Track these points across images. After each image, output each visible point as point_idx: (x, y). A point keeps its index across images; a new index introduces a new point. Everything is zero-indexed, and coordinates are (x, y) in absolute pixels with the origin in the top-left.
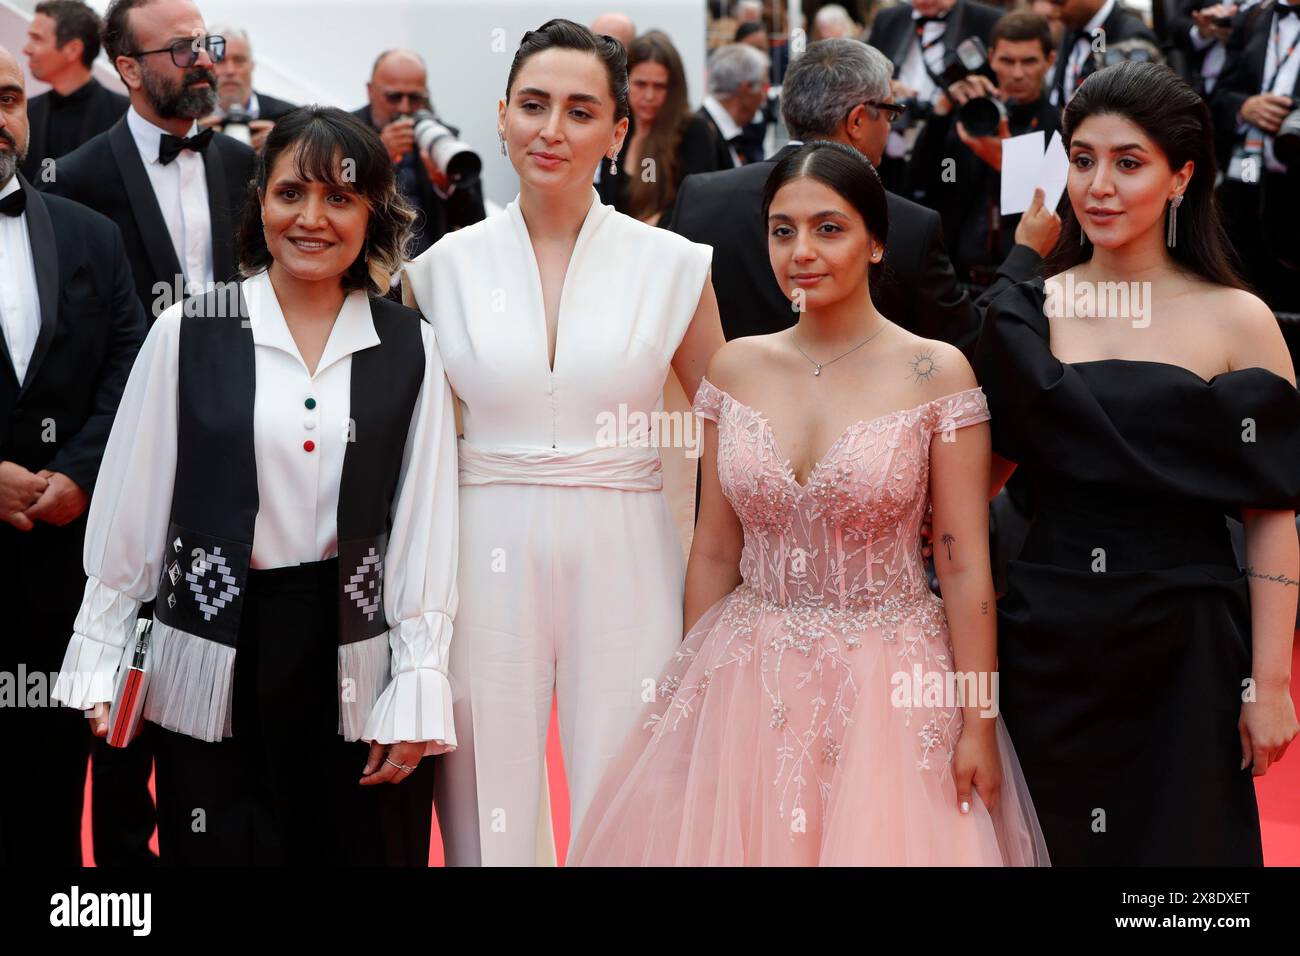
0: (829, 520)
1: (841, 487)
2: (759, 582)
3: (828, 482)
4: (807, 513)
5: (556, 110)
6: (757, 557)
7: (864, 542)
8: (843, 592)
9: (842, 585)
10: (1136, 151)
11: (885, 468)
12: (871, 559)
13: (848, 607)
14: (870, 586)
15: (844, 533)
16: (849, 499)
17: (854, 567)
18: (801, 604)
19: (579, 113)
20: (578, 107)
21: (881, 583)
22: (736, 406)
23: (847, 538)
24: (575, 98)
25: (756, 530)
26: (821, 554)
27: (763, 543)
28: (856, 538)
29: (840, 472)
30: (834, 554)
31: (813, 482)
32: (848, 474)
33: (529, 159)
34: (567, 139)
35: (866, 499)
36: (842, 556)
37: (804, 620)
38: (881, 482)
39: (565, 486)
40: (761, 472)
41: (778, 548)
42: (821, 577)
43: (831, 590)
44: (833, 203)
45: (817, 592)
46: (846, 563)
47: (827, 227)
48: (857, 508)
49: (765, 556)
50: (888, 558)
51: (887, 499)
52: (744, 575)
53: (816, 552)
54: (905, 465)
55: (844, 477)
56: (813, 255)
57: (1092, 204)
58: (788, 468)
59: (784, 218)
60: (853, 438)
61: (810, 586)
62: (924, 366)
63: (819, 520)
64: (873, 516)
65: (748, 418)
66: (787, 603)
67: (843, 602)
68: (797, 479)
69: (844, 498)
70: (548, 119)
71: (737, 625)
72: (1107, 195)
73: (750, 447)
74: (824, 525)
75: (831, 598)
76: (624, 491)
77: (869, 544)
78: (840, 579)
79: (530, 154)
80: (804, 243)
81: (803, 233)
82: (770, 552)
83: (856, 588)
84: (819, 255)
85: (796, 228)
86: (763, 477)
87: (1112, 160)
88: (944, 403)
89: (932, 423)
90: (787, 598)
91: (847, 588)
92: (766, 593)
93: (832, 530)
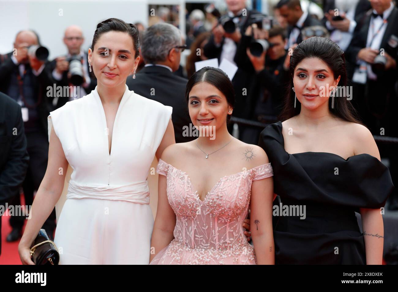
0: (213, 214)
1: (218, 202)
2: (182, 239)
3: (213, 200)
4: (204, 212)
5: (114, 56)
6: (182, 229)
7: (226, 223)
8: (217, 243)
9: (217, 240)
10: (324, 72)
11: (236, 195)
12: (228, 230)
13: (219, 249)
14: (227, 240)
15: (218, 219)
16: (222, 206)
17: (222, 233)
18: (200, 247)
19: (123, 57)
20: (122, 55)
21: (232, 239)
22: (175, 170)
23: (219, 222)
24: (121, 51)
25: (182, 218)
26: (209, 228)
27: (185, 224)
28: (223, 222)
29: (218, 196)
30: (214, 228)
31: (207, 200)
32: (221, 197)
33: (103, 74)
34: (118, 67)
35: (228, 206)
36: (217, 229)
37: (202, 254)
38: (234, 200)
39: (112, 200)
40: (186, 195)
41: (191, 225)
42: (209, 237)
43: (213, 242)
44: (215, 92)
45: (207, 243)
46: (219, 231)
47: (213, 101)
48: (225, 209)
49: (185, 229)
50: (235, 229)
51: (236, 206)
52: (175, 236)
53: (207, 227)
54: (243, 193)
55: (220, 198)
56: (208, 112)
57: (306, 92)
58: (197, 194)
59: (196, 98)
60: (223, 183)
61: (204, 241)
62: (249, 155)
63: (209, 214)
64: (230, 213)
65: (180, 174)
66: (195, 247)
67: (217, 247)
68: (200, 198)
69: (219, 206)
70: (111, 59)
71: (174, 256)
72: (313, 89)
73: (181, 186)
74: (211, 216)
75: (213, 245)
76: (135, 203)
77: (228, 224)
78: (216, 238)
79: (103, 72)
80: (204, 108)
81: (203, 103)
82: (188, 227)
83: (222, 241)
84: (210, 112)
85: (200, 102)
86: (187, 197)
87: (315, 75)
88: (257, 169)
89: (253, 177)
90: (194, 245)
91: (219, 241)
92: (186, 243)
93: (214, 218)
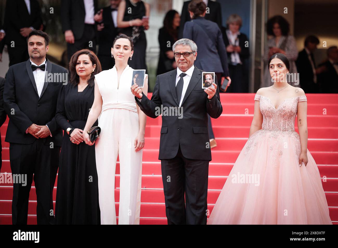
0: (281, 115)
1: (284, 109)
2: (266, 127)
3: (282, 108)
4: (277, 114)
5: (122, 48)
6: (266, 123)
9: (282, 127)
11: (291, 106)
12: (287, 122)
13: (282, 131)
14: (286, 127)
15: (283, 117)
16: (285, 111)
18: (274, 130)
19: (126, 49)
21: (288, 127)
22: (264, 97)
24: (125, 46)
25: (267, 117)
26: (279, 121)
27: (268, 120)
28: (285, 118)
30: (281, 121)
31: (278, 109)
32: (285, 107)
34: (124, 53)
35: (288, 111)
37: (275, 133)
38: (290, 108)
40: (269, 107)
41: (271, 120)
42: (278, 126)
43: (280, 128)
45: (277, 128)
46: (283, 123)
50: (290, 123)
51: (291, 111)
54: (294, 106)
55: (284, 107)
58: (274, 106)
59: (272, 65)
60: (286, 101)
62: (297, 91)
63: (279, 115)
64: (289, 114)
66: (272, 130)
67: (282, 130)
68: (275, 108)
69: (284, 111)
73: (268, 103)
77: (287, 120)
79: (117, 55)
81: (276, 67)
82: (269, 121)
83: (284, 127)
85: (274, 66)
88: (300, 97)
89: (298, 100)
92: (268, 129)
93: (281, 117)
